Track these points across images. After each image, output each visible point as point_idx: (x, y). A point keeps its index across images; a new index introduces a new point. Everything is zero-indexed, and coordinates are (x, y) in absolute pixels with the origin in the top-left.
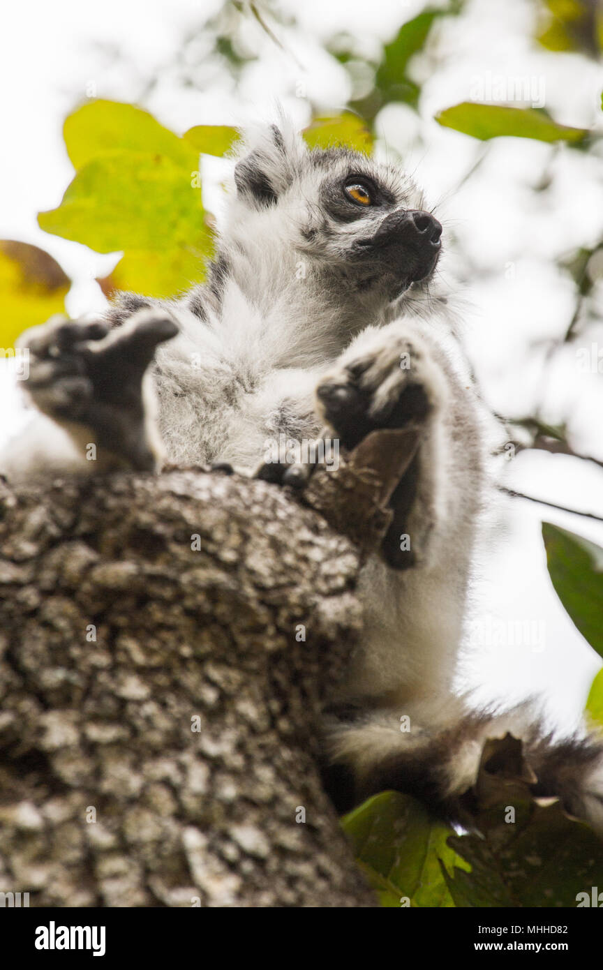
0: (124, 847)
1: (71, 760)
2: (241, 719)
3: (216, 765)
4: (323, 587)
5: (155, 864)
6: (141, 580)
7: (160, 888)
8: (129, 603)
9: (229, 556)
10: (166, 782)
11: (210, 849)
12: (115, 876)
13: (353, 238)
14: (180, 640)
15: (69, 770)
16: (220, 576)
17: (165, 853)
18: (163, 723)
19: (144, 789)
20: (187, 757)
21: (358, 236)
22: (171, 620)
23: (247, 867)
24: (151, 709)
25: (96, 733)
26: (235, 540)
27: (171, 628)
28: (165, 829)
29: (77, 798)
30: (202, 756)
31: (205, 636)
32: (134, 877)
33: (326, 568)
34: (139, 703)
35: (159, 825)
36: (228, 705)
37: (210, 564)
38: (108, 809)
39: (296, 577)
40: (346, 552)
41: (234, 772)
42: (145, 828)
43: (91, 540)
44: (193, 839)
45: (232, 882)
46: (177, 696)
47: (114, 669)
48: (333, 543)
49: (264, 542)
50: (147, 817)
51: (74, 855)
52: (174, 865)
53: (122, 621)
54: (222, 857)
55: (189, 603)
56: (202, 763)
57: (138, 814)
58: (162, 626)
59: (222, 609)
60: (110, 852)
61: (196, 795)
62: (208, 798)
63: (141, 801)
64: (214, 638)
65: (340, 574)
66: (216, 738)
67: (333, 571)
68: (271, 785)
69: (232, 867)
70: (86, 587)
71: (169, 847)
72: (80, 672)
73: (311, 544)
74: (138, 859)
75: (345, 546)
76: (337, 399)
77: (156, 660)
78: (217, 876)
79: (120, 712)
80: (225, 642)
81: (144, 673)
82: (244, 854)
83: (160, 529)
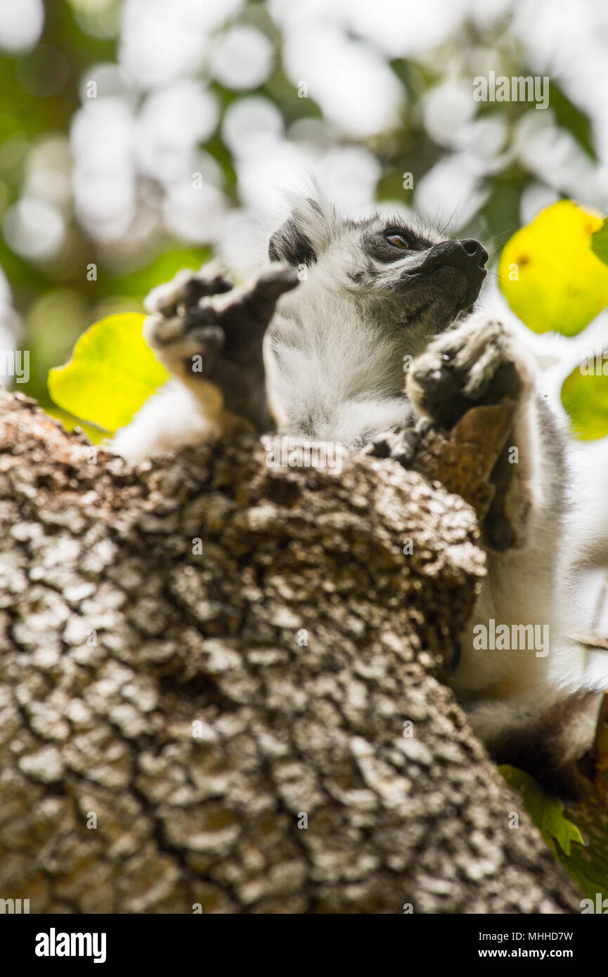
0: (297, 755)
1: (236, 681)
2: (386, 650)
3: (372, 685)
4: (448, 536)
5: (327, 769)
6: (281, 522)
7: (336, 790)
8: (271, 545)
9: (360, 501)
10: (328, 698)
11: (377, 756)
12: (292, 780)
13: (401, 271)
14: (323, 577)
15: (236, 690)
16: (354, 519)
17: (337, 759)
18: (318, 649)
19: (308, 703)
20: (345, 676)
21: (406, 268)
22: (312, 559)
23: (414, 771)
24: (304, 636)
25: (255, 657)
26: (364, 488)
27: (313, 566)
28: (333, 739)
29: (247, 713)
30: (358, 677)
31: (346, 573)
32: (310, 780)
33: (446, 521)
34: (294, 631)
35: (327, 736)
36: (373, 636)
37: (344, 509)
38: (277, 723)
39: (422, 524)
40: (462, 509)
41: (389, 694)
42: (315, 738)
43: (228, 491)
44: (360, 747)
45: (402, 785)
46: (326, 627)
47: (265, 601)
48: (451, 500)
49: (390, 492)
50: (315, 729)
51: (251, 763)
52: (347, 770)
53: (267, 560)
54: (389, 762)
55: (328, 543)
56: (358, 683)
57: (306, 726)
58: (305, 565)
59: (359, 549)
60: (285, 760)
61: (358, 710)
62: (368, 713)
63: (307, 714)
64: (354, 576)
65: (459, 527)
66: (367, 663)
67: (454, 524)
68: (424, 706)
69: (400, 771)
70: (230, 531)
71: (339, 753)
72: (234, 606)
73: (428, 498)
74: (312, 764)
75: (460, 503)
76: (434, 381)
77: (302, 595)
78: (388, 779)
79: (277, 637)
80: (365, 580)
81: (293, 605)
82: (410, 761)
83: (293, 477)
